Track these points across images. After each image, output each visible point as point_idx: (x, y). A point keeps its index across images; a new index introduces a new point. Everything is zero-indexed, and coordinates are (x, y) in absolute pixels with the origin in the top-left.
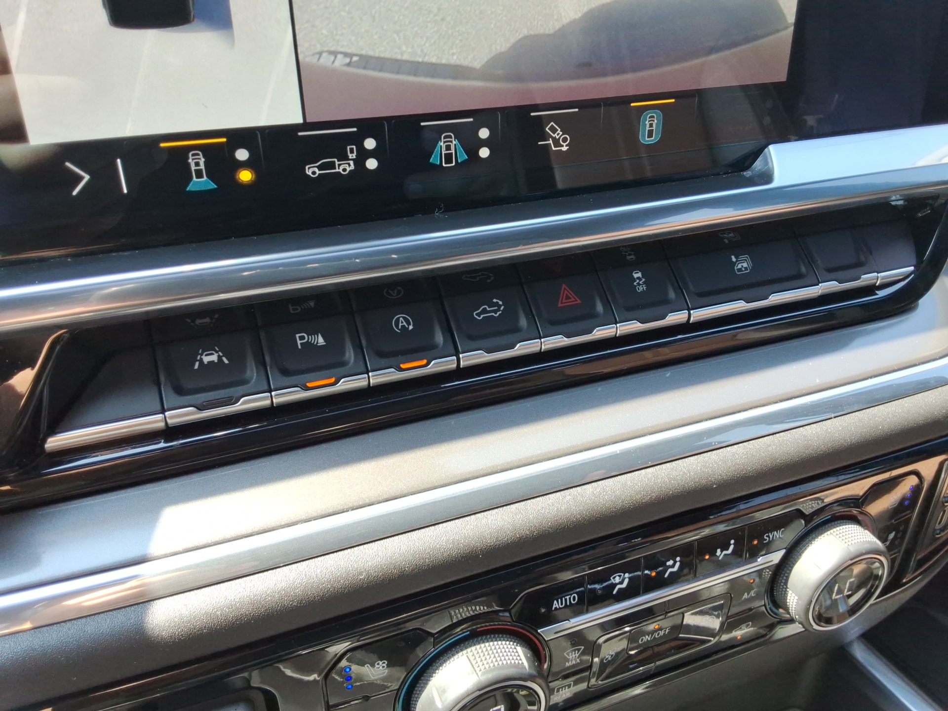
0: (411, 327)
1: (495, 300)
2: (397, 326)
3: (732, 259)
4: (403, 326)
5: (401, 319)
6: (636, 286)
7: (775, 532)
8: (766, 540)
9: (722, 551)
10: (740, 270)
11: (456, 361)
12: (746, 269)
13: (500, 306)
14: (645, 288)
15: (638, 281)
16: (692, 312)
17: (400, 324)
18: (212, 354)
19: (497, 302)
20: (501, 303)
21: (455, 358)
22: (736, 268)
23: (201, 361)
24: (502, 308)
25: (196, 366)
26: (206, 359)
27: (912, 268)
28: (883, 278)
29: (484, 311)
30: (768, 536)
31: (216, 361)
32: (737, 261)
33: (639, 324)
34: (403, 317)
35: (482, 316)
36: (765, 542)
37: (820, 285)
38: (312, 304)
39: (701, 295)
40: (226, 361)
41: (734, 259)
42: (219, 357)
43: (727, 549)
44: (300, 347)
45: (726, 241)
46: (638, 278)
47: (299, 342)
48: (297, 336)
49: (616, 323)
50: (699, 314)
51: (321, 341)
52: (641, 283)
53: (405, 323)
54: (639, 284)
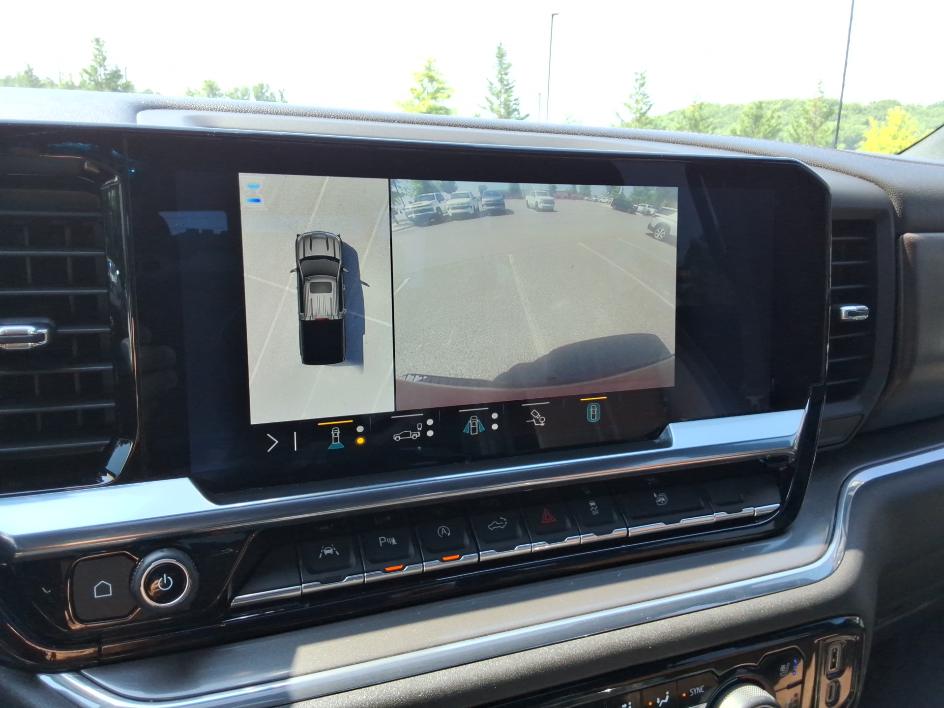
0: (449, 534)
1: (501, 518)
2: (440, 534)
3: (654, 495)
4: (444, 533)
5: (443, 529)
6: (592, 511)
7: (698, 688)
8: (691, 694)
9: (661, 700)
10: (660, 503)
11: (477, 557)
12: (664, 502)
13: (504, 522)
14: (598, 512)
15: (593, 508)
16: (629, 529)
17: (442, 532)
18: (329, 549)
19: (503, 520)
20: (505, 520)
21: (476, 554)
22: (657, 501)
23: (323, 552)
24: (506, 523)
25: (320, 556)
26: (326, 552)
27: (778, 505)
28: (758, 511)
29: (495, 525)
30: (693, 691)
31: (332, 553)
32: (657, 497)
33: (595, 536)
34: (444, 528)
35: (494, 528)
36: (691, 695)
37: (714, 514)
38: (389, 518)
39: (635, 518)
40: (338, 554)
41: (655, 496)
42: (334, 551)
43: (664, 699)
44: (381, 545)
45: (650, 483)
46: (593, 506)
47: (381, 542)
48: (380, 538)
49: (580, 535)
50: (635, 531)
51: (394, 541)
52: (595, 509)
53: (445, 532)
54: (593, 510)
